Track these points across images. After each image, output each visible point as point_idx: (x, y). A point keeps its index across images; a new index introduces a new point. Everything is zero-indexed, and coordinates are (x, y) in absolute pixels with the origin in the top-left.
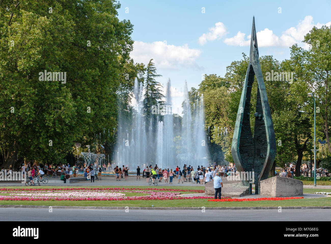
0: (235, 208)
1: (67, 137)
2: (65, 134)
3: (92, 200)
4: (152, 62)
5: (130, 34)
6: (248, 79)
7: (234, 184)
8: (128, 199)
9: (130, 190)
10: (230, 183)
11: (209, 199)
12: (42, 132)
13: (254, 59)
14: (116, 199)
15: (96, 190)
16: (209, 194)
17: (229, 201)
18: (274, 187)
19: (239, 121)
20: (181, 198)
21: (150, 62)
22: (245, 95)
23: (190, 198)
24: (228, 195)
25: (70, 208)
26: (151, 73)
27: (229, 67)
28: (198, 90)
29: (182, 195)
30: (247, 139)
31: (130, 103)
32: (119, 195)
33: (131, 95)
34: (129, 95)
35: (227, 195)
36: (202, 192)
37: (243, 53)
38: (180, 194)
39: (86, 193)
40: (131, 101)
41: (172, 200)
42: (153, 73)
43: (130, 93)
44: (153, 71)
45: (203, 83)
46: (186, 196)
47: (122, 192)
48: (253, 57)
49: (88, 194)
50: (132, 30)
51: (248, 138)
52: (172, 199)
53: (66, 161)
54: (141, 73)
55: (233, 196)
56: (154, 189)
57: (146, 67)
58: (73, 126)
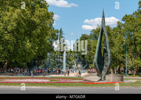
1: (27, 57)
3: (35, 83)
4: (61, 29)
7: (95, 76)
8: (51, 82)
9: (52, 79)
12: (17, 55)
14: (45, 83)
15: (38, 79)
16: (85, 81)
17: (93, 83)
18: (112, 78)
19: (97, 50)
30: (100, 58)
32: (47, 81)
38: (72, 80)
39: (34, 80)
40: (53, 44)
41: (69, 83)
43: (53, 41)
44: (62, 32)
46: (75, 81)
47: (49, 79)
48: (103, 24)
53: (27, 67)
54: (57, 33)
57: (59, 31)
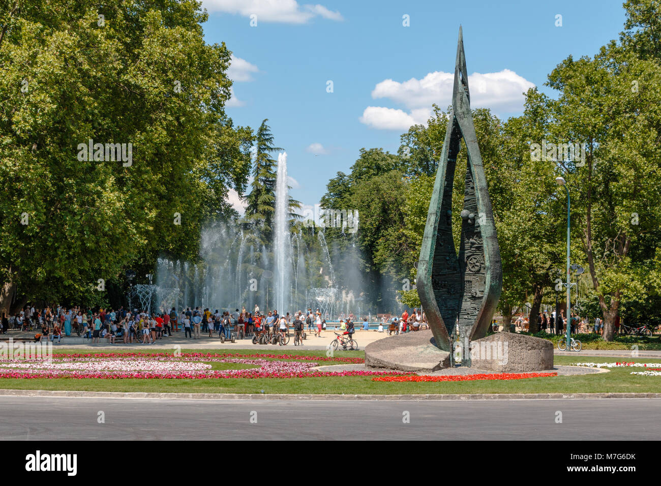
0: (430, 396)
1: (107, 258)
2: (103, 251)
3: (144, 378)
4: (265, 124)
5: (225, 68)
6: (448, 145)
7: (421, 346)
8: (216, 376)
9: (222, 358)
10: (414, 345)
11: (374, 376)
12: (58, 247)
13: (461, 108)
14: (191, 377)
15: (157, 358)
16: (374, 367)
17: (414, 380)
19: (431, 226)
20: (319, 374)
21: (263, 125)
22: (442, 176)
23: (336, 374)
24: (411, 368)
25: (94, 396)
26: (265, 145)
27: (405, 135)
28: (350, 177)
29: (320, 367)
30: (447, 260)
31: (225, 199)
32: (200, 366)
33: (228, 183)
34: (225, 185)
35: (408, 367)
36: (360, 361)
37: (433, 106)
38: (316, 366)
39: (137, 363)
40: (227, 196)
41: (302, 379)
42: (268, 144)
43: (226, 180)
44: (267, 140)
45: (357, 165)
46: (327, 370)
47: (207, 361)
48: (458, 104)
49: (140, 365)
50: (230, 61)
51: (448, 258)
52: (301, 375)
53: (107, 303)
54: (246, 145)
55: (420, 370)
56: (267, 356)
58: (118, 236)
